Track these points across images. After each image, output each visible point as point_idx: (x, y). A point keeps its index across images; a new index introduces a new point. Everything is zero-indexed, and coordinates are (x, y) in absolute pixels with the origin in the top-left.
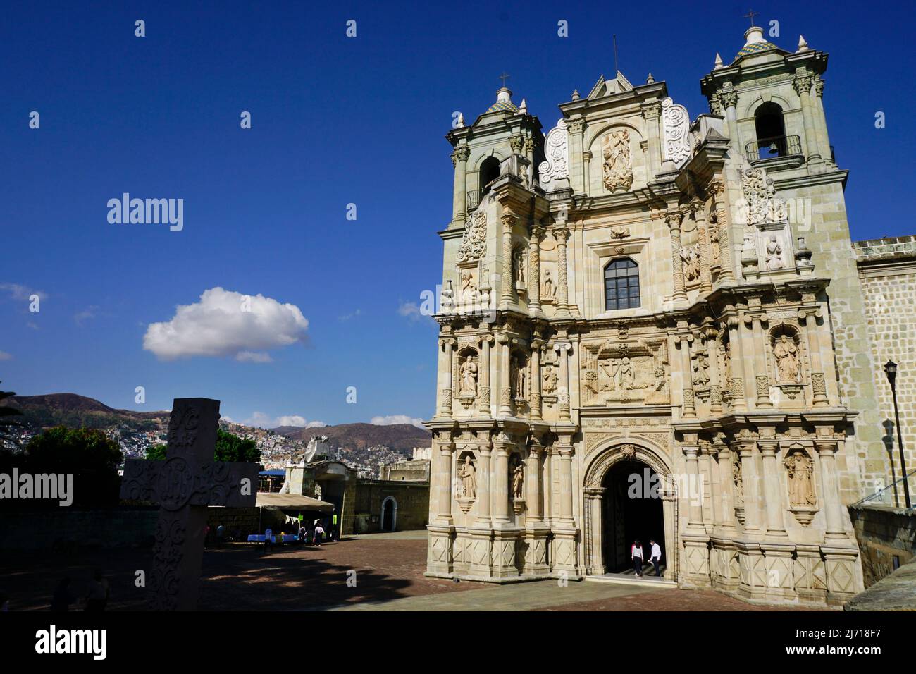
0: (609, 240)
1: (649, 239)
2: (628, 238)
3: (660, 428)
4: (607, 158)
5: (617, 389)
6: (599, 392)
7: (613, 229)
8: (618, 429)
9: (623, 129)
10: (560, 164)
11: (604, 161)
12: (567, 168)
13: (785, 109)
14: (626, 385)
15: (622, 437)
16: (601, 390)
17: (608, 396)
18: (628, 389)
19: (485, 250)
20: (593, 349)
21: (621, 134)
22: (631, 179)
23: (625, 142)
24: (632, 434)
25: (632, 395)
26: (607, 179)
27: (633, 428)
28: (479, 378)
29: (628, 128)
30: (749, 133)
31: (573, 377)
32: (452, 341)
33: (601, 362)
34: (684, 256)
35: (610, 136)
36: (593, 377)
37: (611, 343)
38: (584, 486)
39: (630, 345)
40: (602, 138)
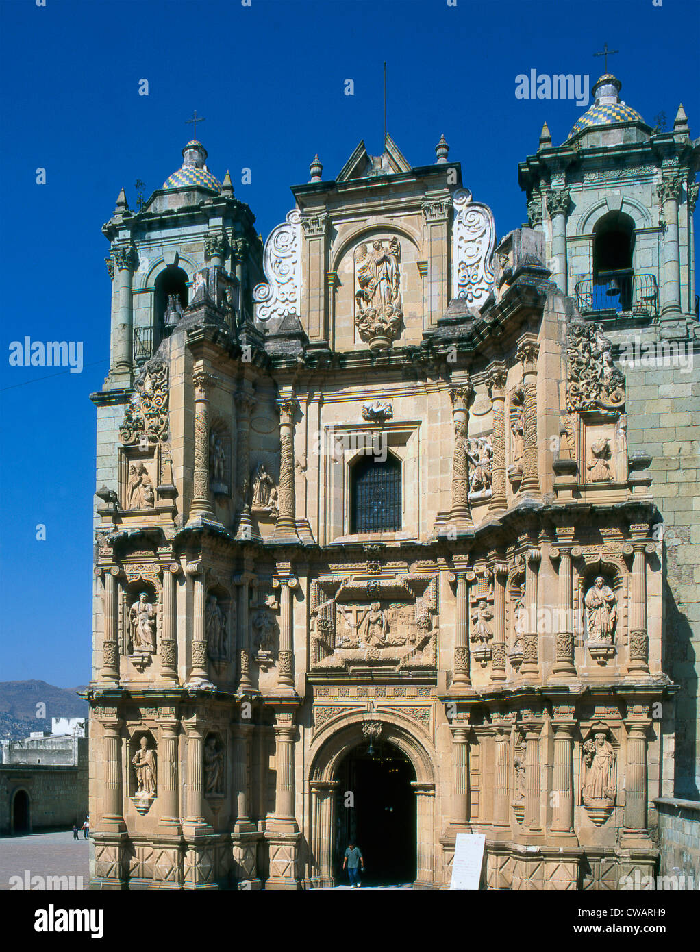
0: (361, 421)
1: (419, 423)
2: (390, 421)
3: (420, 700)
4: (365, 283)
5: (362, 645)
6: (336, 651)
7: (367, 404)
8: (363, 701)
9: (390, 236)
10: (287, 288)
11: (358, 288)
12: (297, 296)
13: (639, 225)
14: (375, 640)
15: (366, 712)
16: (340, 647)
17: (351, 654)
18: (378, 646)
19: (166, 428)
20: (329, 589)
21: (386, 245)
22: (399, 325)
23: (393, 258)
24: (380, 709)
25: (383, 654)
26: (361, 321)
27: (382, 701)
28: (158, 626)
29: (397, 236)
30: (583, 261)
31: (300, 627)
32: (116, 570)
33: (339, 607)
34: (471, 454)
35: (370, 247)
36: (329, 629)
37: (356, 579)
38: (311, 778)
39: (384, 583)
40: (357, 249)
